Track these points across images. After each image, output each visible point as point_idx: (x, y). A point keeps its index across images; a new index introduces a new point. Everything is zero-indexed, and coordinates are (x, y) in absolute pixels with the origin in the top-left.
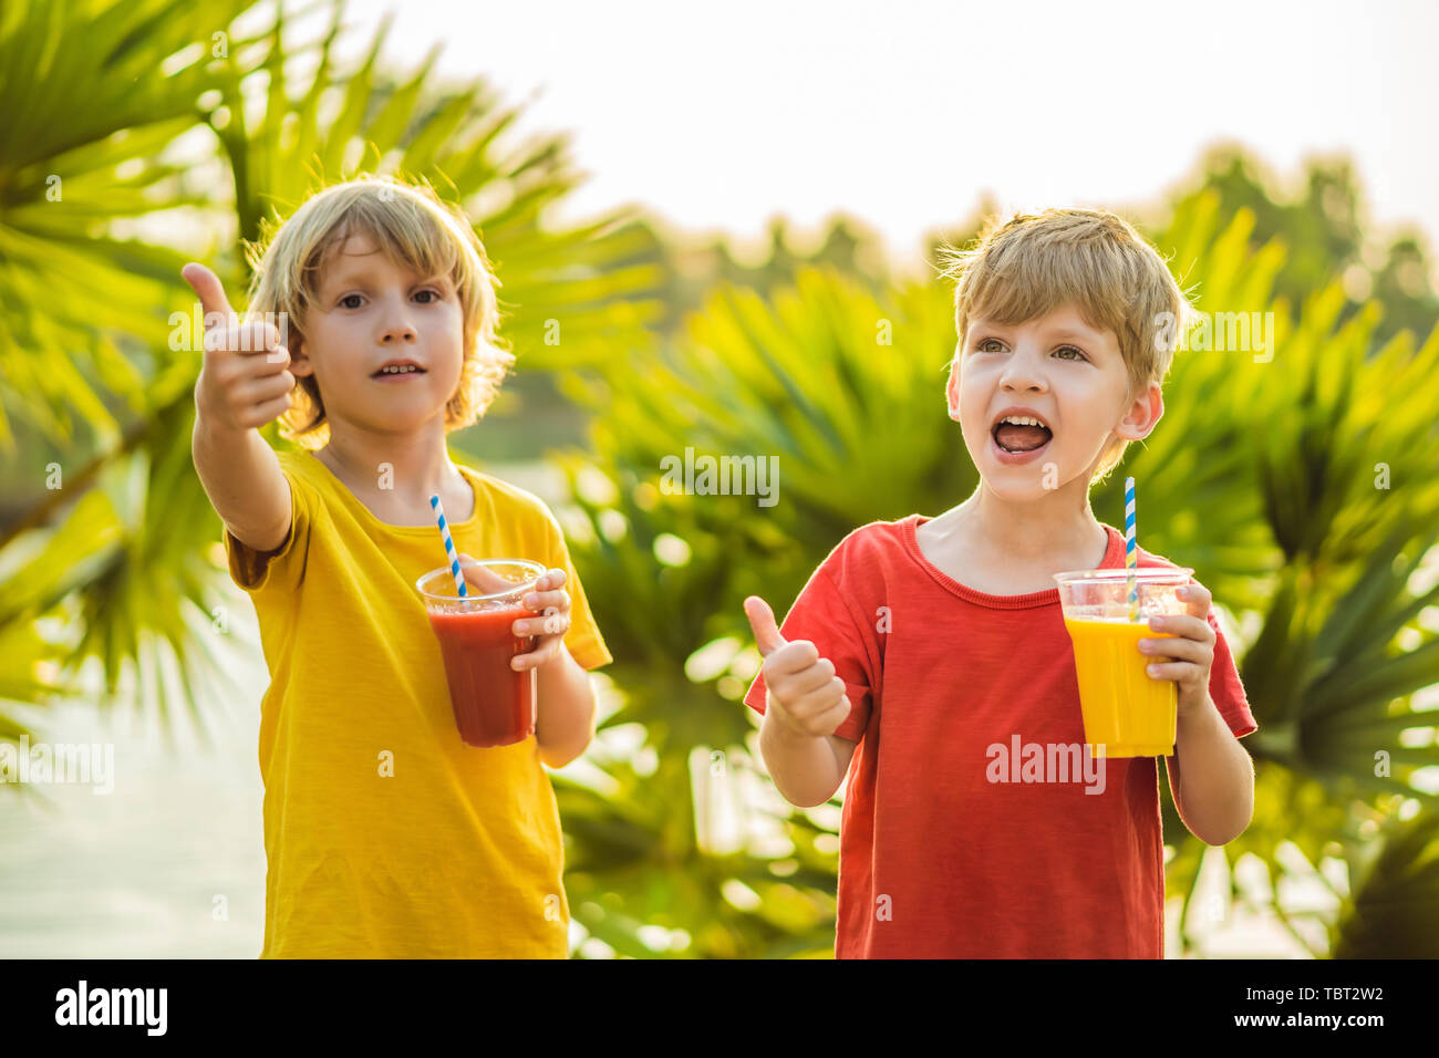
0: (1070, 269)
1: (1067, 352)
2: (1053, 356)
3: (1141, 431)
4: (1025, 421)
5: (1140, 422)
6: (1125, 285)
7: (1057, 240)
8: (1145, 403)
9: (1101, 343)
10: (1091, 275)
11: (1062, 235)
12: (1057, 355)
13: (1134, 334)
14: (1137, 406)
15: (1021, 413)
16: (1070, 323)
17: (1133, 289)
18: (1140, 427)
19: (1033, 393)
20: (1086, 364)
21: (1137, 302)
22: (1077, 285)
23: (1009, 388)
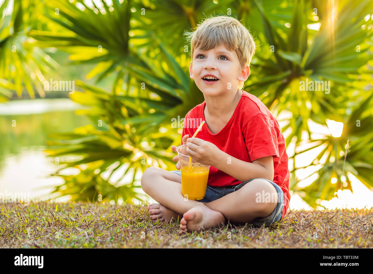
0: (222, 34)
1: (223, 57)
2: (218, 59)
3: (244, 79)
4: (211, 78)
5: (244, 76)
6: (238, 38)
7: (218, 26)
8: (245, 71)
9: (232, 55)
10: (228, 35)
11: (219, 24)
12: (220, 59)
13: (241, 52)
14: (243, 72)
15: (210, 76)
16: (222, 49)
17: (240, 39)
18: (244, 78)
19: (213, 70)
20: (227, 61)
21: (241, 42)
22: (224, 38)
23: (206, 69)
